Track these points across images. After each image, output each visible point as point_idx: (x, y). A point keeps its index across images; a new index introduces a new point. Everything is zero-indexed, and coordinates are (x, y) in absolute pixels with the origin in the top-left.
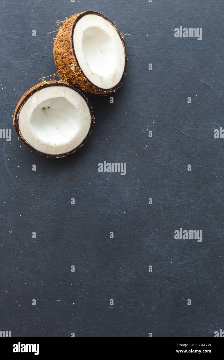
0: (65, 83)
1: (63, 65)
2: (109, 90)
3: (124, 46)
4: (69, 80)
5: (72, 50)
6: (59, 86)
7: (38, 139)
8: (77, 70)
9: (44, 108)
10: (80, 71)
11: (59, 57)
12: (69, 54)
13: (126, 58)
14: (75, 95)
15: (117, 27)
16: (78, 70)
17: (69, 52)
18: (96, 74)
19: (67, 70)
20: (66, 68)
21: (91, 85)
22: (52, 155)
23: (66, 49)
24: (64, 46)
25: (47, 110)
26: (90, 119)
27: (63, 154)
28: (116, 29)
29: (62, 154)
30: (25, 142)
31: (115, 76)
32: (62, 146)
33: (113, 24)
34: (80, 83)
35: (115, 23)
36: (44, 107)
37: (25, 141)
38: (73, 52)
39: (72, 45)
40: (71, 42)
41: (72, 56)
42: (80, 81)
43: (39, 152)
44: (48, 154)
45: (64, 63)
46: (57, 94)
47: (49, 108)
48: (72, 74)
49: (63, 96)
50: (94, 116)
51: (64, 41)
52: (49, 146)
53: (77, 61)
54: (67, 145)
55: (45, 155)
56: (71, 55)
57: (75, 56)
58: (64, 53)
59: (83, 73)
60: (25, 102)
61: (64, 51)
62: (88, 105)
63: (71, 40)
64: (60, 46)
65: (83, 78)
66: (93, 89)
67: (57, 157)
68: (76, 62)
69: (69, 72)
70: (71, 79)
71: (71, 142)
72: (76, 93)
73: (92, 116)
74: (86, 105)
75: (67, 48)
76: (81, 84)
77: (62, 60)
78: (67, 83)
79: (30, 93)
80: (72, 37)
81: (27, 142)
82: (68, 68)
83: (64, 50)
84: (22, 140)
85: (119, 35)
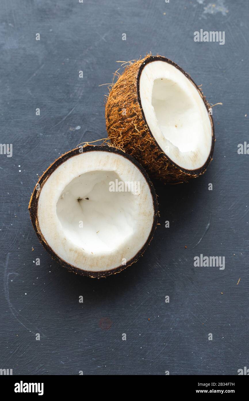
0: (119, 149)
1: (119, 120)
2: (187, 171)
3: (211, 121)
4: (125, 146)
5: (136, 95)
6: (109, 152)
7: (65, 239)
8: (141, 125)
9: (79, 200)
10: (146, 127)
11: (116, 109)
12: (131, 102)
13: (213, 138)
14: (133, 171)
15: (202, 93)
16: (144, 125)
17: (131, 99)
18: (169, 141)
19: (125, 127)
20: (124, 125)
21: (161, 155)
22: (83, 271)
23: (127, 96)
24: (124, 92)
25: (84, 203)
26: (153, 217)
27: (102, 273)
28: (201, 95)
29: (100, 272)
30: (43, 242)
31: (197, 155)
32: (103, 257)
33: (197, 88)
34: (143, 149)
35: (201, 87)
36: (80, 198)
37: (44, 240)
38: (138, 98)
39: (137, 89)
40: (136, 85)
41: (136, 104)
42: (144, 145)
43: (64, 263)
44: (77, 269)
45: (121, 117)
46: (105, 164)
47: (88, 199)
48: (132, 133)
49: (114, 169)
50: (159, 212)
51: (126, 86)
52: (81, 255)
53: (142, 111)
54: (111, 258)
55: (73, 270)
56: (134, 103)
57: (140, 104)
58: (123, 101)
59: (150, 131)
60: (53, 171)
61: (124, 99)
62: (152, 192)
63: (136, 82)
64: (117, 94)
65: (150, 140)
66: (162, 161)
67: (92, 277)
68: (141, 113)
69: (128, 131)
70: (130, 143)
71: (118, 252)
72: (136, 167)
73: (155, 213)
74: (149, 191)
75: (129, 94)
76: (144, 151)
77: (120, 113)
78: (123, 150)
79: (63, 157)
80: (138, 79)
81: (46, 241)
82: (127, 124)
83: (124, 97)
84: (39, 237)
85: (206, 104)
